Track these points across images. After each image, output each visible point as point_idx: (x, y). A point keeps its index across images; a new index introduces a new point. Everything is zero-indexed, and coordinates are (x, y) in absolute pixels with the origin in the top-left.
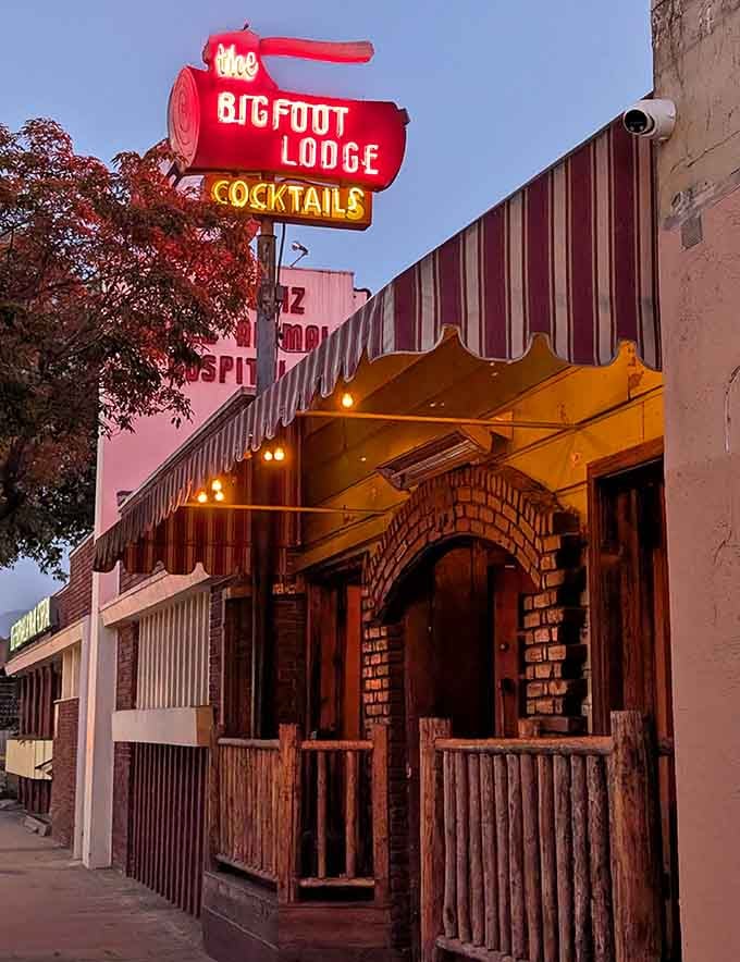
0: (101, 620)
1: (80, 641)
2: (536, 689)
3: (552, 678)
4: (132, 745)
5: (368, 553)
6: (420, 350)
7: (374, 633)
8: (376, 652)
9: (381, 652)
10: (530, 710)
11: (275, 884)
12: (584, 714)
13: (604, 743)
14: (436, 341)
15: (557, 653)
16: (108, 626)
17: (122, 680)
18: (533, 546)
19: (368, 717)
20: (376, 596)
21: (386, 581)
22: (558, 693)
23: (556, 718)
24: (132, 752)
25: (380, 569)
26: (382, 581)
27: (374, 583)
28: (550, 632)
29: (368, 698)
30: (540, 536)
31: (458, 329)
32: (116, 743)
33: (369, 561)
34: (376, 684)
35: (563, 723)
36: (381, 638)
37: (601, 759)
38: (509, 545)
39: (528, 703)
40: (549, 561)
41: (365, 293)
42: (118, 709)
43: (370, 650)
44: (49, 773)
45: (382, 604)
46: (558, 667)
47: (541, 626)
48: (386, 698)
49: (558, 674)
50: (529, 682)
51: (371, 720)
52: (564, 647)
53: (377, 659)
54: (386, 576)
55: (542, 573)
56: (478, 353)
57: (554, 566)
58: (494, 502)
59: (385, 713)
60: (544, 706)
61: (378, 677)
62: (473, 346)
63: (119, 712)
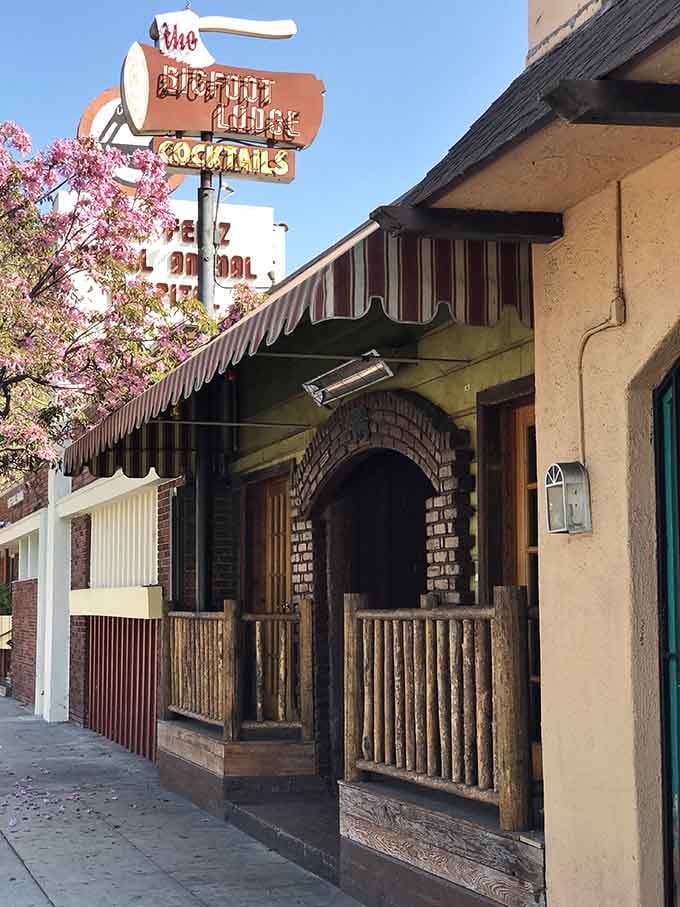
0: (56, 513)
1: (38, 530)
2: (434, 570)
3: (447, 561)
4: (87, 618)
5: (295, 460)
6: (354, 316)
7: (301, 526)
8: (303, 542)
9: (307, 542)
10: (430, 586)
11: (221, 727)
12: (472, 589)
13: (489, 612)
14: (365, 309)
15: (452, 542)
16: (63, 518)
17: (76, 563)
18: (434, 458)
19: (295, 593)
20: (303, 496)
21: (311, 484)
22: (452, 573)
23: (450, 594)
24: (87, 624)
25: (306, 474)
26: (307, 485)
27: (301, 486)
28: (447, 526)
29: (296, 578)
30: (438, 451)
31: (382, 299)
32: (72, 617)
33: (296, 467)
34: (302, 568)
35: (455, 598)
36: (307, 530)
37: (487, 622)
38: (414, 457)
39: (428, 581)
40: (446, 471)
41: (283, 228)
42: (72, 589)
43: (297, 540)
44: (8, 643)
45: (308, 502)
46: (452, 553)
47: (439, 522)
48: (311, 579)
49: (452, 559)
50: (429, 565)
51: (299, 596)
52: (457, 538)
53: (302, 547)
54: (311, 479)
55: (441, 481)
56: (397, 317)
57: (450, 474)
58: (402, 422)
59: (311, 590)
60: (441, 584)
61: (304, 562)
62: (393, 313)
63: (74, 591)
